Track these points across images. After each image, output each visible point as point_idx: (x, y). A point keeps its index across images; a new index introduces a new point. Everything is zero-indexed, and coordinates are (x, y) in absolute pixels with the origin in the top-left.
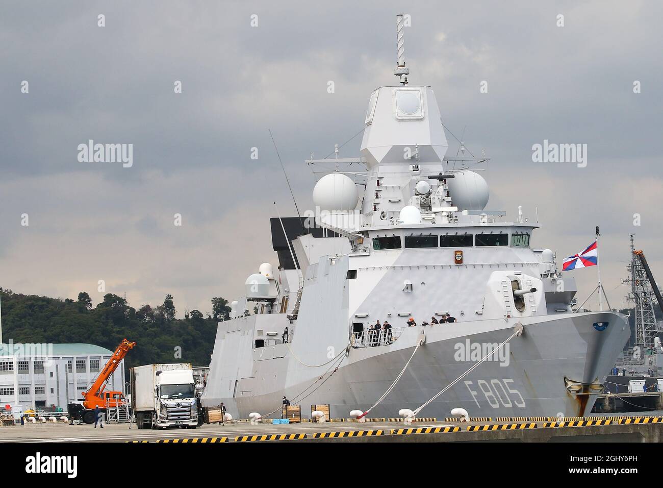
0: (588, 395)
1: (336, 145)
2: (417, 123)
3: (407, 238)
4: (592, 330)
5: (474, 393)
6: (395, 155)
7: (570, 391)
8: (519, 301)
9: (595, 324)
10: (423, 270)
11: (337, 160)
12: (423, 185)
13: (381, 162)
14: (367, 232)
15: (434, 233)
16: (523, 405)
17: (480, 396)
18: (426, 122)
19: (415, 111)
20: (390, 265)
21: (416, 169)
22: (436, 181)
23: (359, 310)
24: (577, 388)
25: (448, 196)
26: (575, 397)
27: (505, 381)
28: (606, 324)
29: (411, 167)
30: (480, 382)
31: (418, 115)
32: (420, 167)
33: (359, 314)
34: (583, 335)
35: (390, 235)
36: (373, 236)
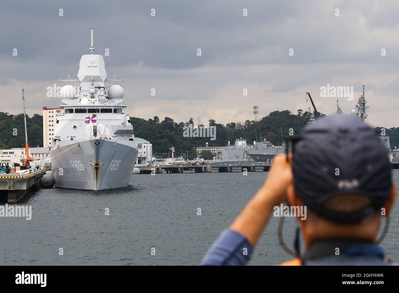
0: (98, 167)
1: (69, 75)
2: (95, 68)
3: (76, 110)
4: (94, 145)
5: (73, 165)
6: (88, 79)
7: (91, 166)
8: (95, 134)
9: (95, 143)
10: (81, 121)
11: (69, 80)
12: (93, 90)
13: (82, 81)
14: (63, 107)
15: (85, 108)
16: (84, 170)
17: (74, 166)
18: (98, 67)
19: (94, 63)
20: (69, 119)
21: (93, 84)
22: (98, 89)
23: (57, 135)
24: (94, 165)
25: (105, 94)
26: (94, 168)
27: (79, 161)
28: (99, 143)
29: (91, 84)
30: (73, 161)
31: (95, 65)
32: (94, 83)
33: (57, 136)
34: (92, 146)
35: (70, 108)
36: (65, 108)
